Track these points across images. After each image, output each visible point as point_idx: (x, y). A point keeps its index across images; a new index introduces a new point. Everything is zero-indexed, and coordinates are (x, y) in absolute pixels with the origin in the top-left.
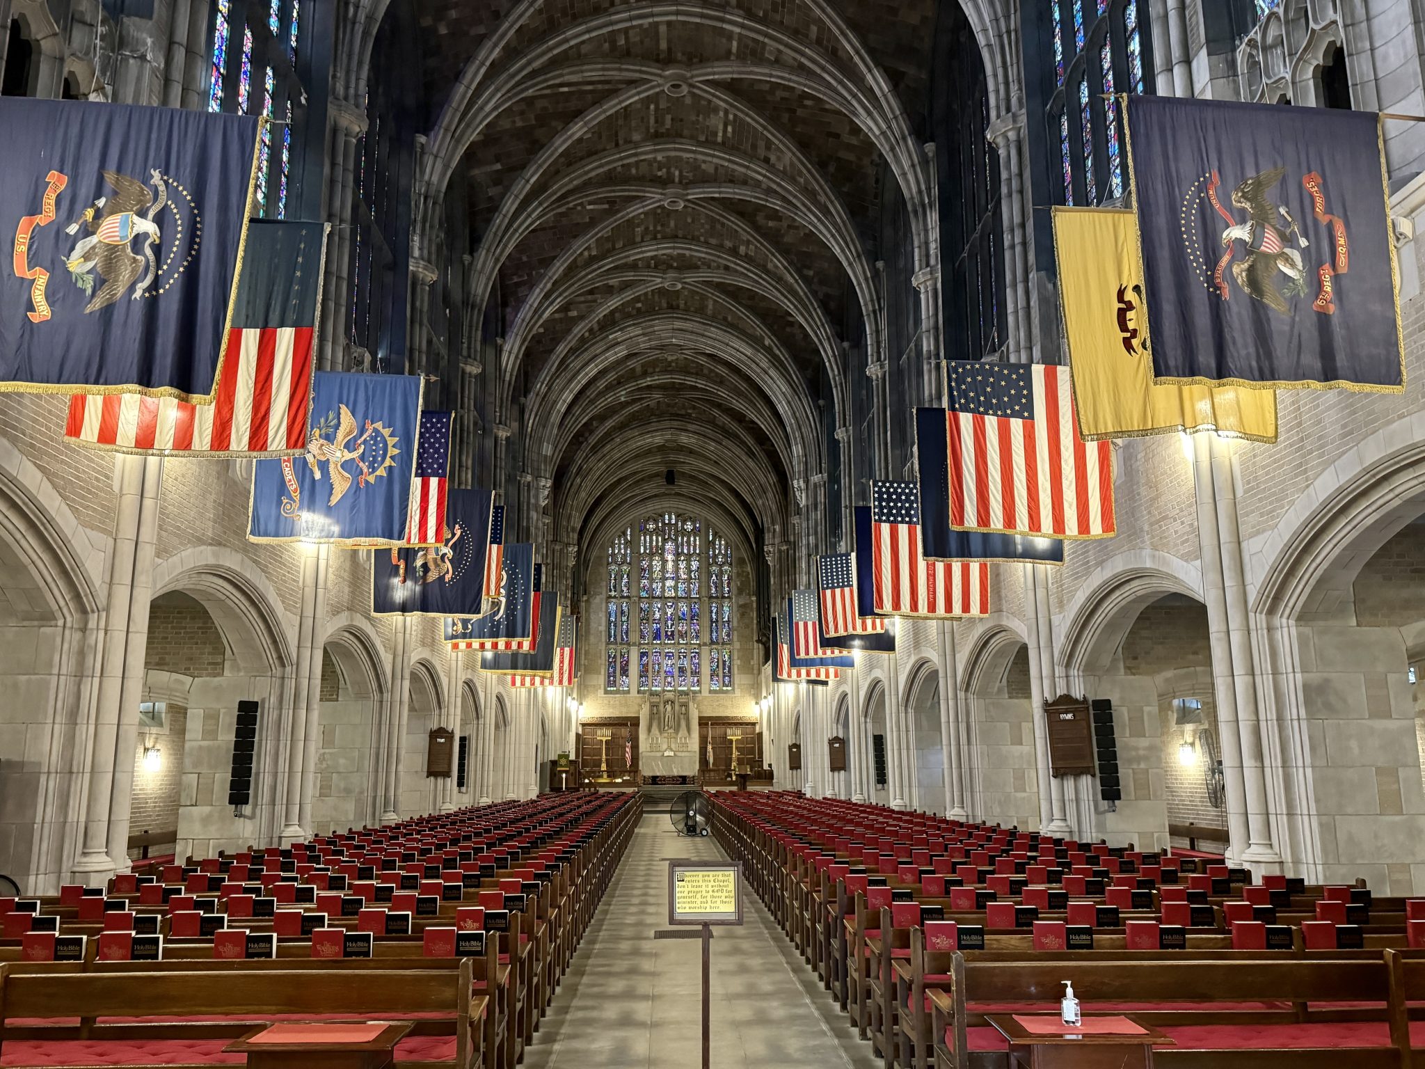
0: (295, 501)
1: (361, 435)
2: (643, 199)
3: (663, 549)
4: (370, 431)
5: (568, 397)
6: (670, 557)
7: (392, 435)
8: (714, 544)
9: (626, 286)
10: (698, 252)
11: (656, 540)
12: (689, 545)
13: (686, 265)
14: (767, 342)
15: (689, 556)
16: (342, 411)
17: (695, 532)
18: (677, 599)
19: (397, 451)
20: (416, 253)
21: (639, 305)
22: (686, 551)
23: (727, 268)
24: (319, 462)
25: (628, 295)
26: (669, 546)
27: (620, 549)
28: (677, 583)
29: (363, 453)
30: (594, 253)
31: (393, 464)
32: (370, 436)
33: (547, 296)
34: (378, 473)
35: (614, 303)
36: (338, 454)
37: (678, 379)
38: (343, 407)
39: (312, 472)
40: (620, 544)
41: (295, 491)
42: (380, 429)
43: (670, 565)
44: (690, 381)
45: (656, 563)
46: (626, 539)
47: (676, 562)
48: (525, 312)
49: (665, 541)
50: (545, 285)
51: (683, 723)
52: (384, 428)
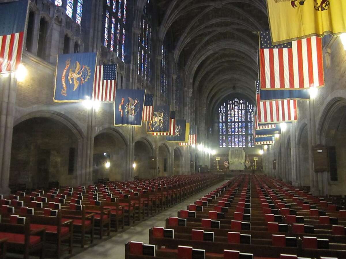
0: (65, 90)
1: (81, 69)
2: (209, 6)
3: (234, 108)
4: (84, 68)
5: (196, 66)
6: (236, 110)
7: (89, 69)
8: (249, 106)
9: (210, 33)
10: (229, 20)
11: (233, 106)
12: (242, 107)
13: (227, 24)
14: (253, 45)
15: (242, 110)
16: (77, 63)
17: (243, 103)
18: (238, 122)
19: (90, 74)
20: (135, 26)
21: (215, 38)
22: (241, 109)
23: (238, 24)
24: (71, 78)
25: (211, 35)
26: (236, 107)
27: (222, 109)
28: (238, 117)
29: (82, 75)
30: (198, 24)
31: (89, 78)
32: (84, 70)
33: (185, 37)
34: (86, 81)
35: (207, 38)
36: (76, 76)
37: (231, 59)
38: (77, 62)
39: (69, 82)
40: (222, 107)
41: (65, 87)
42: (86, 67)
43: (236, 113)
44: (235, 59)
45: (233, 112)
46: (224, 106)
47: (238, 112)
48: (179, 43)
49: (235, 106)
50: (185, 34)
51: (241, 156)
52: (87, 67)
